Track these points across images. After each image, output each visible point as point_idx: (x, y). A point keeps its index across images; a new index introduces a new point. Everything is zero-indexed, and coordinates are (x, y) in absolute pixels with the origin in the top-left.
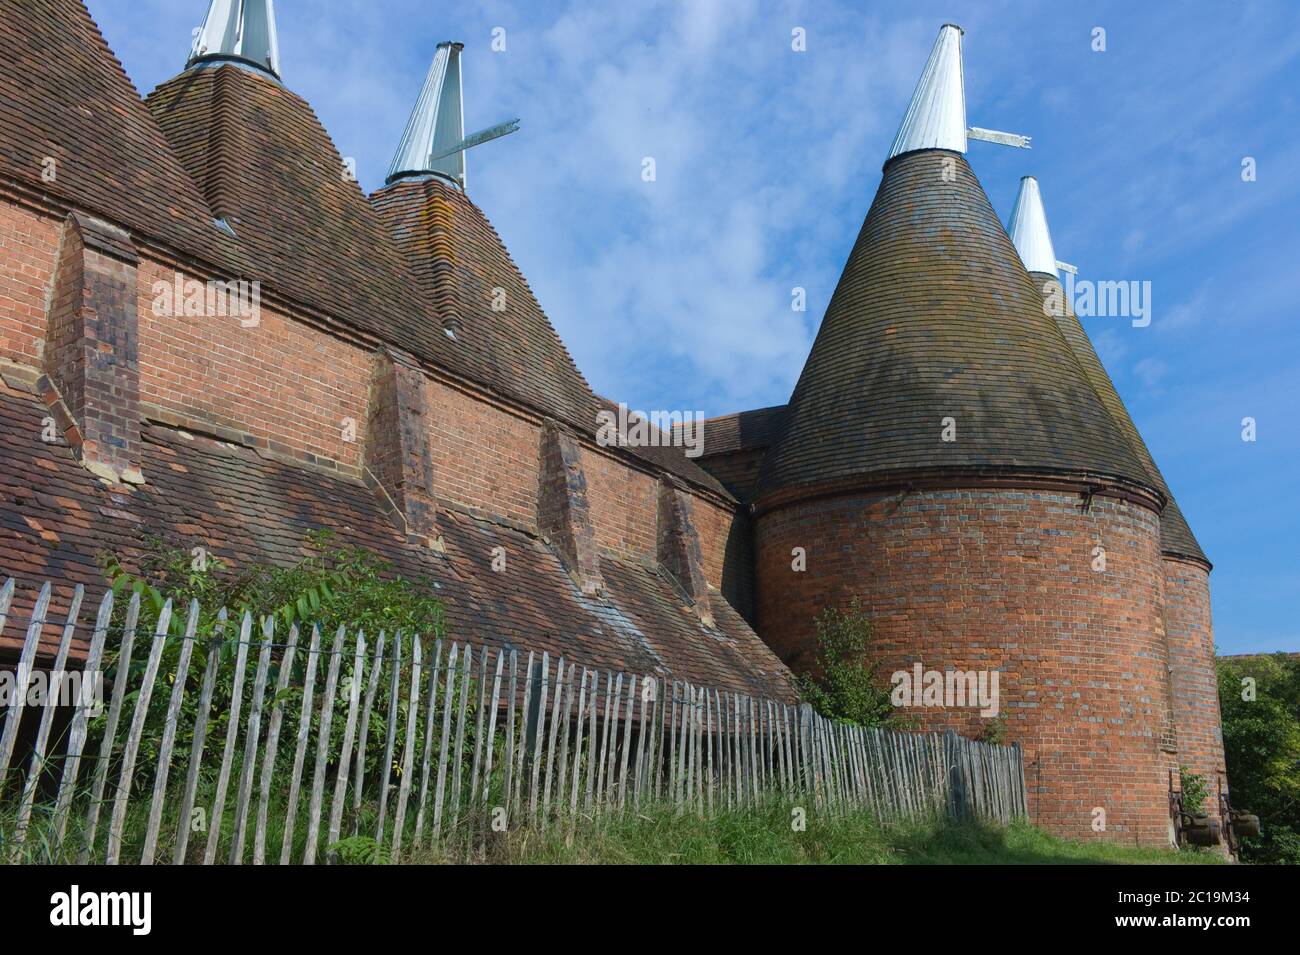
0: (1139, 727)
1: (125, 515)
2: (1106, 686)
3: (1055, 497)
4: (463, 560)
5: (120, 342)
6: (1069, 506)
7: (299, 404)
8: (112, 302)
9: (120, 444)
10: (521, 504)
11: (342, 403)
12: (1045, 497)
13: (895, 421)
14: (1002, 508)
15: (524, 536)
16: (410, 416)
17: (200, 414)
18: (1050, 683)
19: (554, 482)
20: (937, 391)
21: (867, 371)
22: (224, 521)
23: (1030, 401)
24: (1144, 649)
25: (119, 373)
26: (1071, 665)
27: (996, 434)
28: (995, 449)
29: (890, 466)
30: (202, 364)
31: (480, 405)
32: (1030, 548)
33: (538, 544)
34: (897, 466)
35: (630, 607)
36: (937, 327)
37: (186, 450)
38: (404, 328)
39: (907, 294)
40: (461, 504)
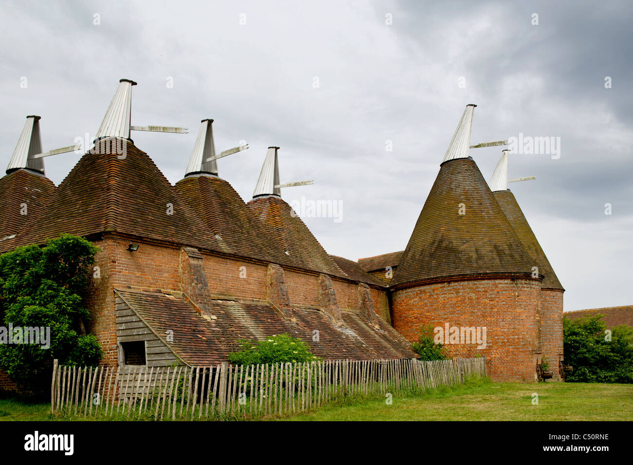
0: (527, 348)
1: (217, 329)
2: (516, 337)
3: (501, 281)
4: (302, 323)
5: (203, 282)
6: (507, 284)
7: (248, 286)
8: (199, 271)
9: (209, 310)
10: (315, 301)
11: (260, 283)
12: (497, 281)
13: (444, 260)
14: (482, 286)
15: (316, 311)
16: (281, 284)
17: (222, 294)
18: (497, 338)
19: (325, 294)
20: (459, 249)
21: (433, 243)
22: (239, 325)
23: (494, 250)
24: (531, 325)
25: (204, 290)
26: (504, 332)
27: (480, 262)
28: (480, 268)
29: (442, 275)
30: (221, 281)
31: (300, 275)
32: (491, 298)
33: (321, 312)
34: (444, 275)
35: (352, 328)
36: (460, 226)
37: (222, 306)
38: (274, 256)
39: (449, 215)
40: (296, 305)
